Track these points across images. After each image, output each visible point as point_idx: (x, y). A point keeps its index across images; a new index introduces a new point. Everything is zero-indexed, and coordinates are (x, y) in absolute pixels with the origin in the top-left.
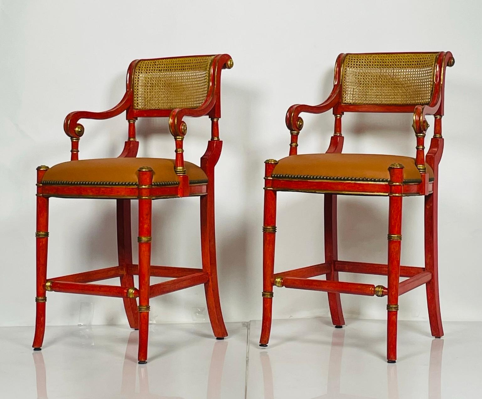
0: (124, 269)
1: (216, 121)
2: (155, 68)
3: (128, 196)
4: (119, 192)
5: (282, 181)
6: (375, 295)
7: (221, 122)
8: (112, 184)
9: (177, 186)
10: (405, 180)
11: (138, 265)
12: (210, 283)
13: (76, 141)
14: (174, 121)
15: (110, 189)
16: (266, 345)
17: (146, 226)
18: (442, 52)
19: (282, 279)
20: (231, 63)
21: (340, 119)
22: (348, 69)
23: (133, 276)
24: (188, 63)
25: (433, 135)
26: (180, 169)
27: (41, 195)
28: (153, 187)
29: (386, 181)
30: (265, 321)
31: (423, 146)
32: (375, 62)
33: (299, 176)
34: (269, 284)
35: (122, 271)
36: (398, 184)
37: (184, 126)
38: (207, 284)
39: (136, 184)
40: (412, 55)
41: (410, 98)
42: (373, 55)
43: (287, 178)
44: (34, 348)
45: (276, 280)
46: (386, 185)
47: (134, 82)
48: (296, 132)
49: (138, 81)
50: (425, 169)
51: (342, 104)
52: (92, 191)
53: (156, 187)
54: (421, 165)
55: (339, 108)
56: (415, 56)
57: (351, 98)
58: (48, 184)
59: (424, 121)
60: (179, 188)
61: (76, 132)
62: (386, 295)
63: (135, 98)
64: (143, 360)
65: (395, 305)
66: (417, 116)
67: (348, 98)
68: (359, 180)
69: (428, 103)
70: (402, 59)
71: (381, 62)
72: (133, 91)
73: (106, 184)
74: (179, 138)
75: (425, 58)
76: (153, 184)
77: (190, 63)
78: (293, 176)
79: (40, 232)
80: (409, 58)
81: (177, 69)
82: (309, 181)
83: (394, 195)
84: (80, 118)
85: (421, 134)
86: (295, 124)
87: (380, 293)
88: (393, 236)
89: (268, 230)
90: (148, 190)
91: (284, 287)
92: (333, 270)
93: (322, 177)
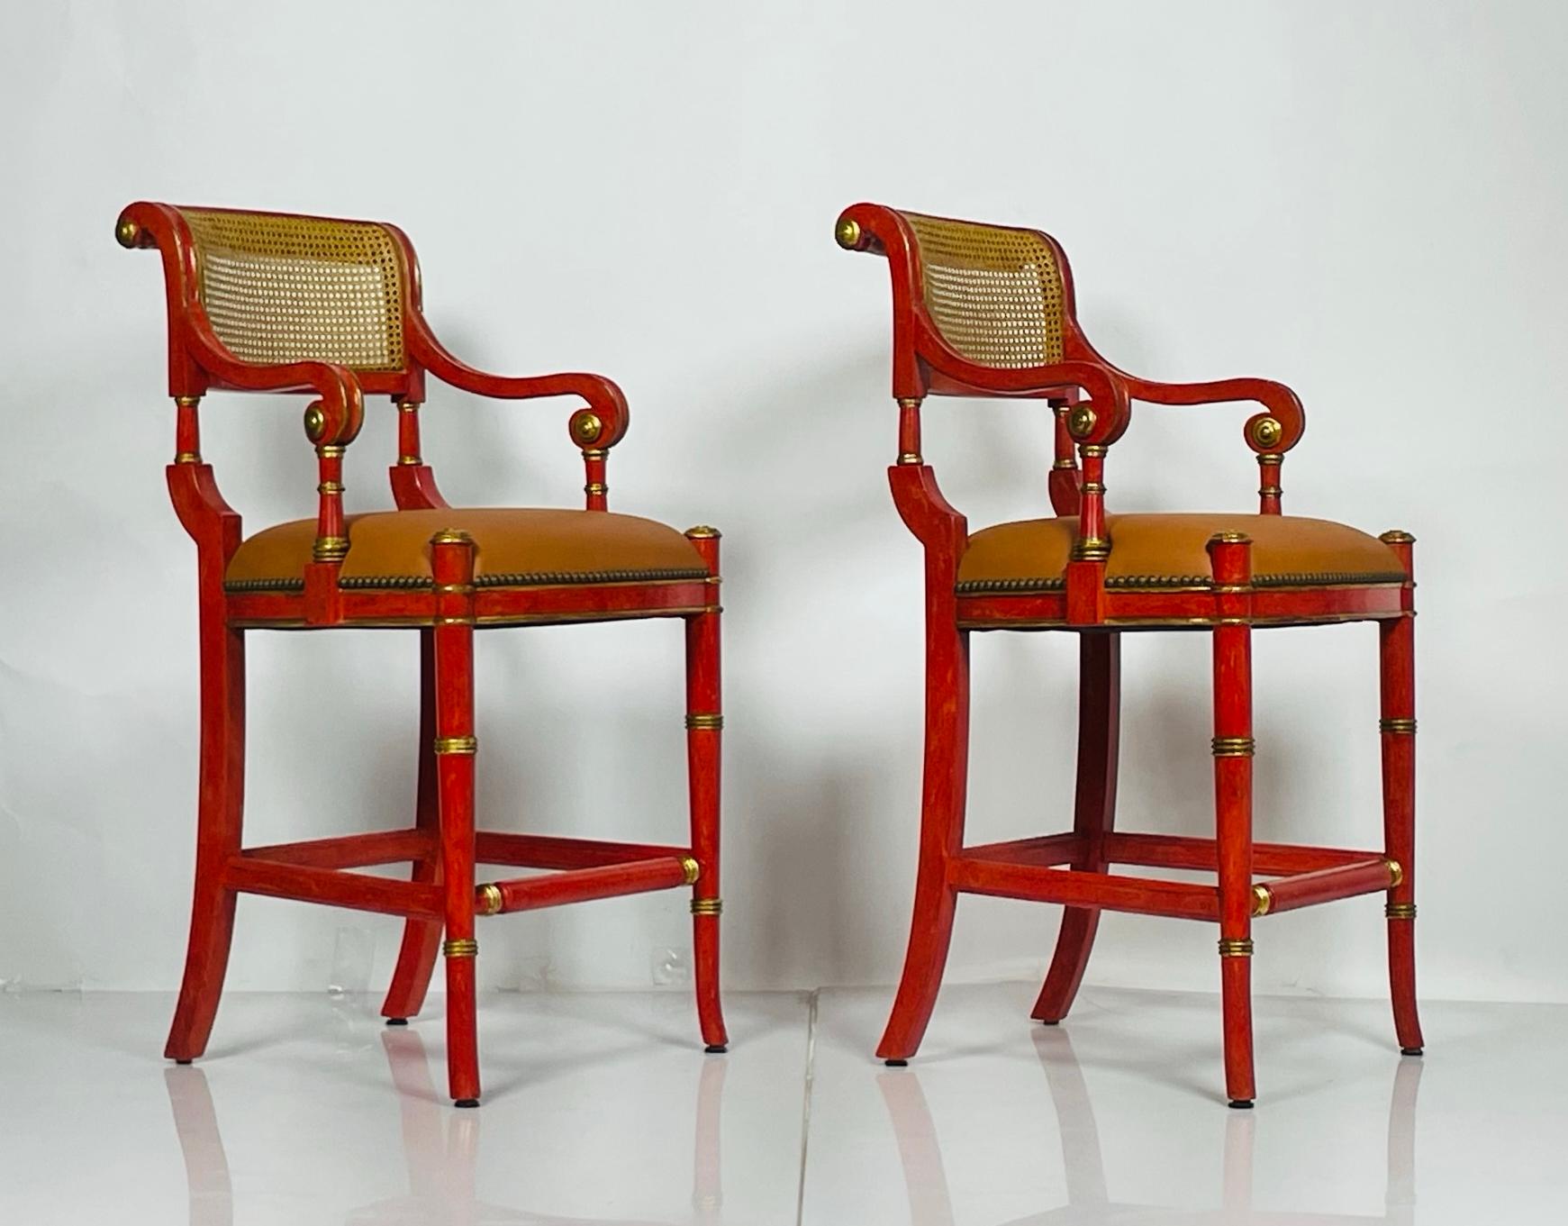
16: (1249, 1102)
31: (1278, 487)
44: (454, 1101)
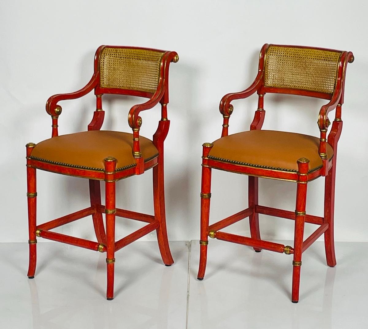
0: (95, 209)
1: (165, 106)
2: (117, 55)
3: (97, 178)
4: (90, 174)
5: (216, 162)
6: (284, 253)
7: (169, 107)
8: (85, 168)
9: (135, 167)
10: (310, 170)
11: (104, 206)
12: (161, 228)
13: (56, 119)
14: (132, 116)
15: (83, 172)
16: (202, 278)
17: (111, 202)
18: (345, 52)
19: (215, 233)
20: (177, 59)
21: (263, 98)
22: (270, 57)
23: (102, 214)
24: (143, 55)
25: (334, 119)
26: (137, 154)
27: (30, 166)
28: (116, 172)
29: (295, 171)
30: (202, 262)
31: (325, 139)
32: (292, 54)
33: (229, 160)
34: (204, 235)
35: (94, 211)
36: (304, 175)
37: (140, 120)
38: (158, 229)
39: (103, 170)
40: (321, 51)
41: (318, 86)
42: (290, 48)
43: (219, 160)
44: (28, 277)
45: (211, 233)
46: (295, 174)
47: (100, 66)
48: (227, 116)
49: (103, 65)
50: (326, 156)
51: (265, 87)
52: (69, 171)
53: (118, 172)
54: (323, 154)
55: (262, 89)
56: (323, 52)
57: (272, 82)
58: (35, 159)
59: (327, 119)
60: (136, 168)
61: (56, 112)
62: (292, 253)
63: (101, 78)
64: (110, 298)
65: (299, 262)
66: (321, 116)
67: (269, 82)
68: (275, 169)
69: (331, 93)
70: (313, 54)
71: (296, 55)
72: (99, 73)
73: (80, 167)
74: (136, 130)
75: (331, 56)
76: (116, 170)
77: (144, 55)
78: (224, 160)
79: (30, 193)
80: (318, 53)
81: (134, 59)
82: (236, 165)
83: (301, 183)
84: (58, 101)
85: (324, 130)
86: (227, 111)
87: (288, 252)
88: (299, 212)
89: (204, 196)
90: (112, 175)
91: (216, 238)
92: (254, 212)
93: (246, 164)
